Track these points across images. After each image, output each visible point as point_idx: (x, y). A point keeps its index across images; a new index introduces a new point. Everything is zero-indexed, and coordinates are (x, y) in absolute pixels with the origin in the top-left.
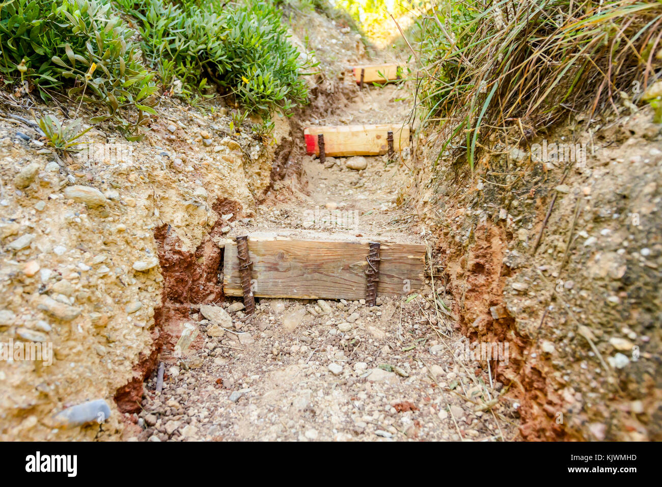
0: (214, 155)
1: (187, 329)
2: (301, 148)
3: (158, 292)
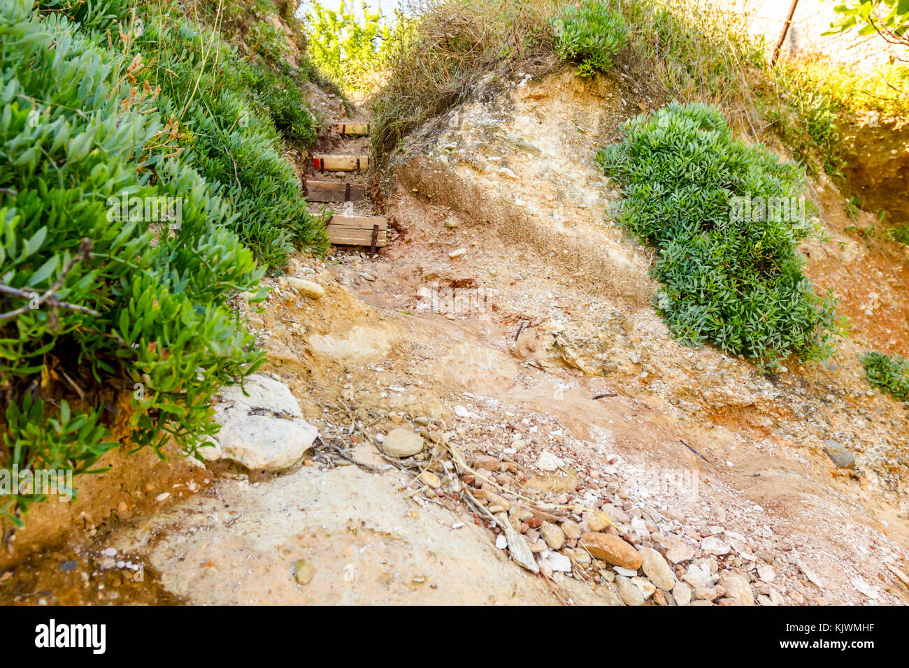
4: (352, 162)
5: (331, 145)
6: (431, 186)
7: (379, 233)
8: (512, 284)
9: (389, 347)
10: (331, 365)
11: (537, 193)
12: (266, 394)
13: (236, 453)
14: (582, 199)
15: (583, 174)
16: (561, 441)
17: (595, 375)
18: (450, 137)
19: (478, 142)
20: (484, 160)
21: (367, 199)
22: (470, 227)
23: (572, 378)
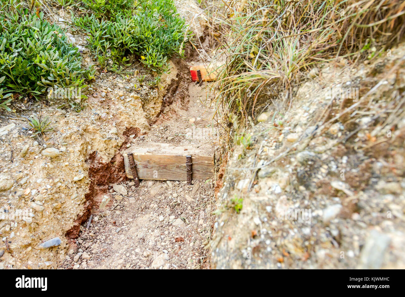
0: (126, 104)
1: (104, 198)
2: (188, 79)
3: (87, 187)
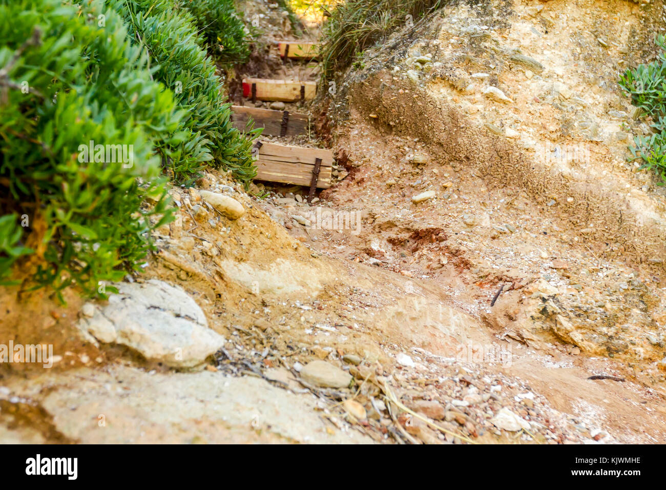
4: (295, 89)
5: (268, 70)
6: (394, 111)
7: (322, 169)
8: (494, 238)
9: (320, 287)
10: (246, 295)
11: (536, 121)
12: (167, 297)
13: (132, 338)
14: (596, 130)
15: (601, 100)
16: (530, 406)
17: (596, 353)
18: (424, 48)
19: (459, 53)
20: (466, 76)
21: (310, 133)
22: (442, 165)
23: (564, 357)
